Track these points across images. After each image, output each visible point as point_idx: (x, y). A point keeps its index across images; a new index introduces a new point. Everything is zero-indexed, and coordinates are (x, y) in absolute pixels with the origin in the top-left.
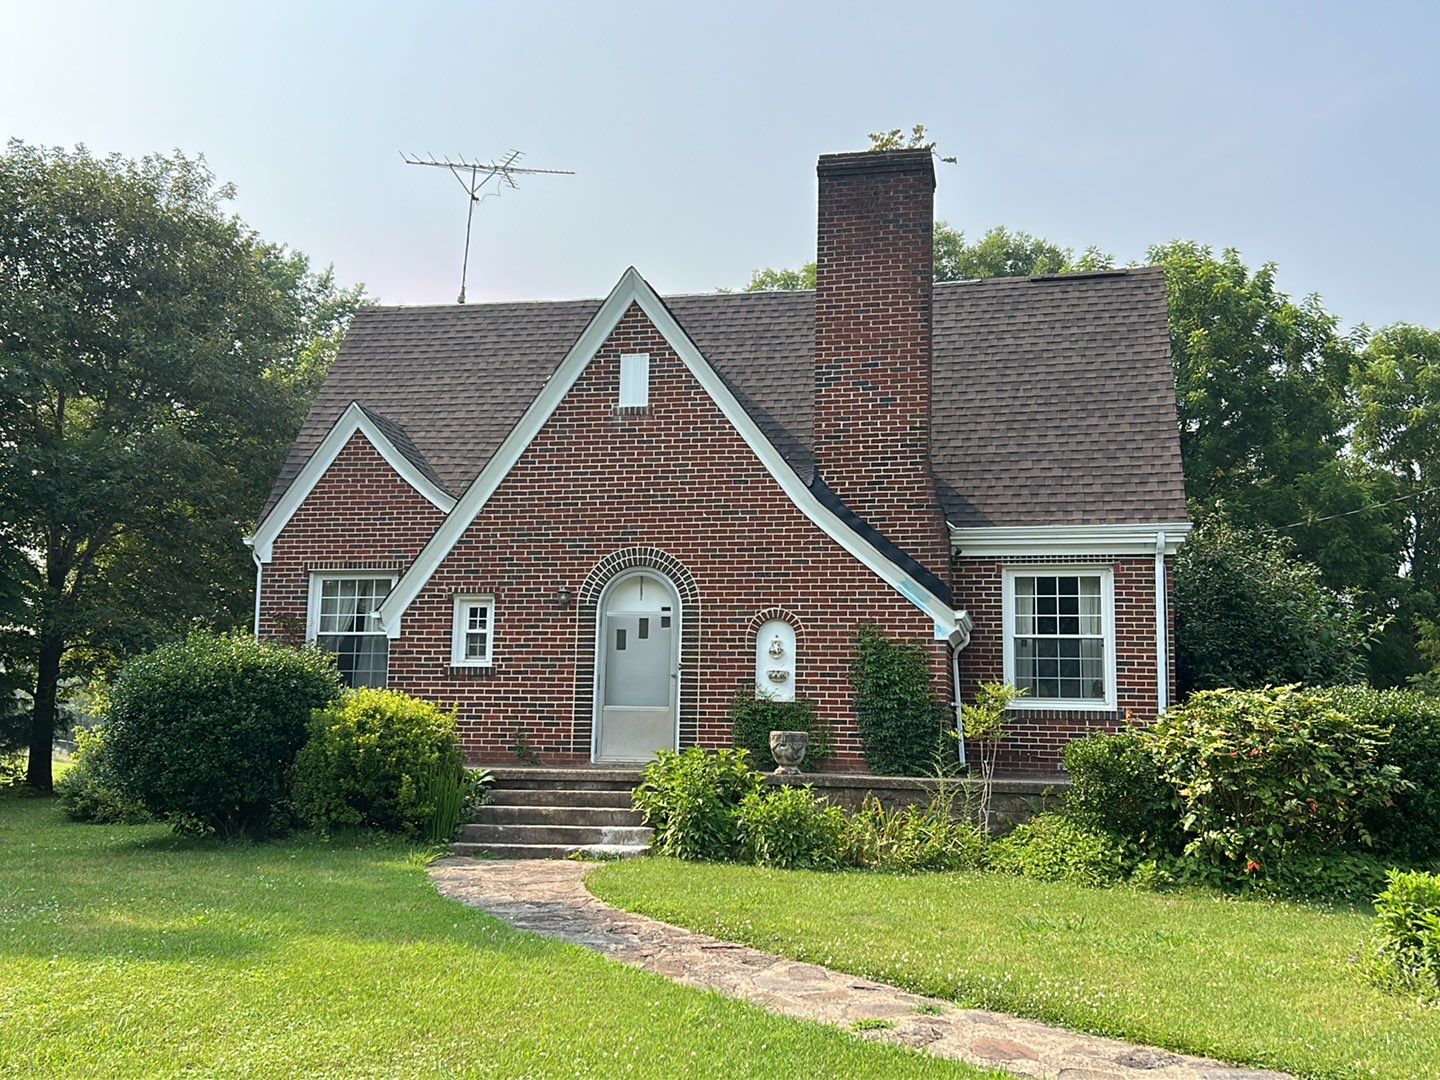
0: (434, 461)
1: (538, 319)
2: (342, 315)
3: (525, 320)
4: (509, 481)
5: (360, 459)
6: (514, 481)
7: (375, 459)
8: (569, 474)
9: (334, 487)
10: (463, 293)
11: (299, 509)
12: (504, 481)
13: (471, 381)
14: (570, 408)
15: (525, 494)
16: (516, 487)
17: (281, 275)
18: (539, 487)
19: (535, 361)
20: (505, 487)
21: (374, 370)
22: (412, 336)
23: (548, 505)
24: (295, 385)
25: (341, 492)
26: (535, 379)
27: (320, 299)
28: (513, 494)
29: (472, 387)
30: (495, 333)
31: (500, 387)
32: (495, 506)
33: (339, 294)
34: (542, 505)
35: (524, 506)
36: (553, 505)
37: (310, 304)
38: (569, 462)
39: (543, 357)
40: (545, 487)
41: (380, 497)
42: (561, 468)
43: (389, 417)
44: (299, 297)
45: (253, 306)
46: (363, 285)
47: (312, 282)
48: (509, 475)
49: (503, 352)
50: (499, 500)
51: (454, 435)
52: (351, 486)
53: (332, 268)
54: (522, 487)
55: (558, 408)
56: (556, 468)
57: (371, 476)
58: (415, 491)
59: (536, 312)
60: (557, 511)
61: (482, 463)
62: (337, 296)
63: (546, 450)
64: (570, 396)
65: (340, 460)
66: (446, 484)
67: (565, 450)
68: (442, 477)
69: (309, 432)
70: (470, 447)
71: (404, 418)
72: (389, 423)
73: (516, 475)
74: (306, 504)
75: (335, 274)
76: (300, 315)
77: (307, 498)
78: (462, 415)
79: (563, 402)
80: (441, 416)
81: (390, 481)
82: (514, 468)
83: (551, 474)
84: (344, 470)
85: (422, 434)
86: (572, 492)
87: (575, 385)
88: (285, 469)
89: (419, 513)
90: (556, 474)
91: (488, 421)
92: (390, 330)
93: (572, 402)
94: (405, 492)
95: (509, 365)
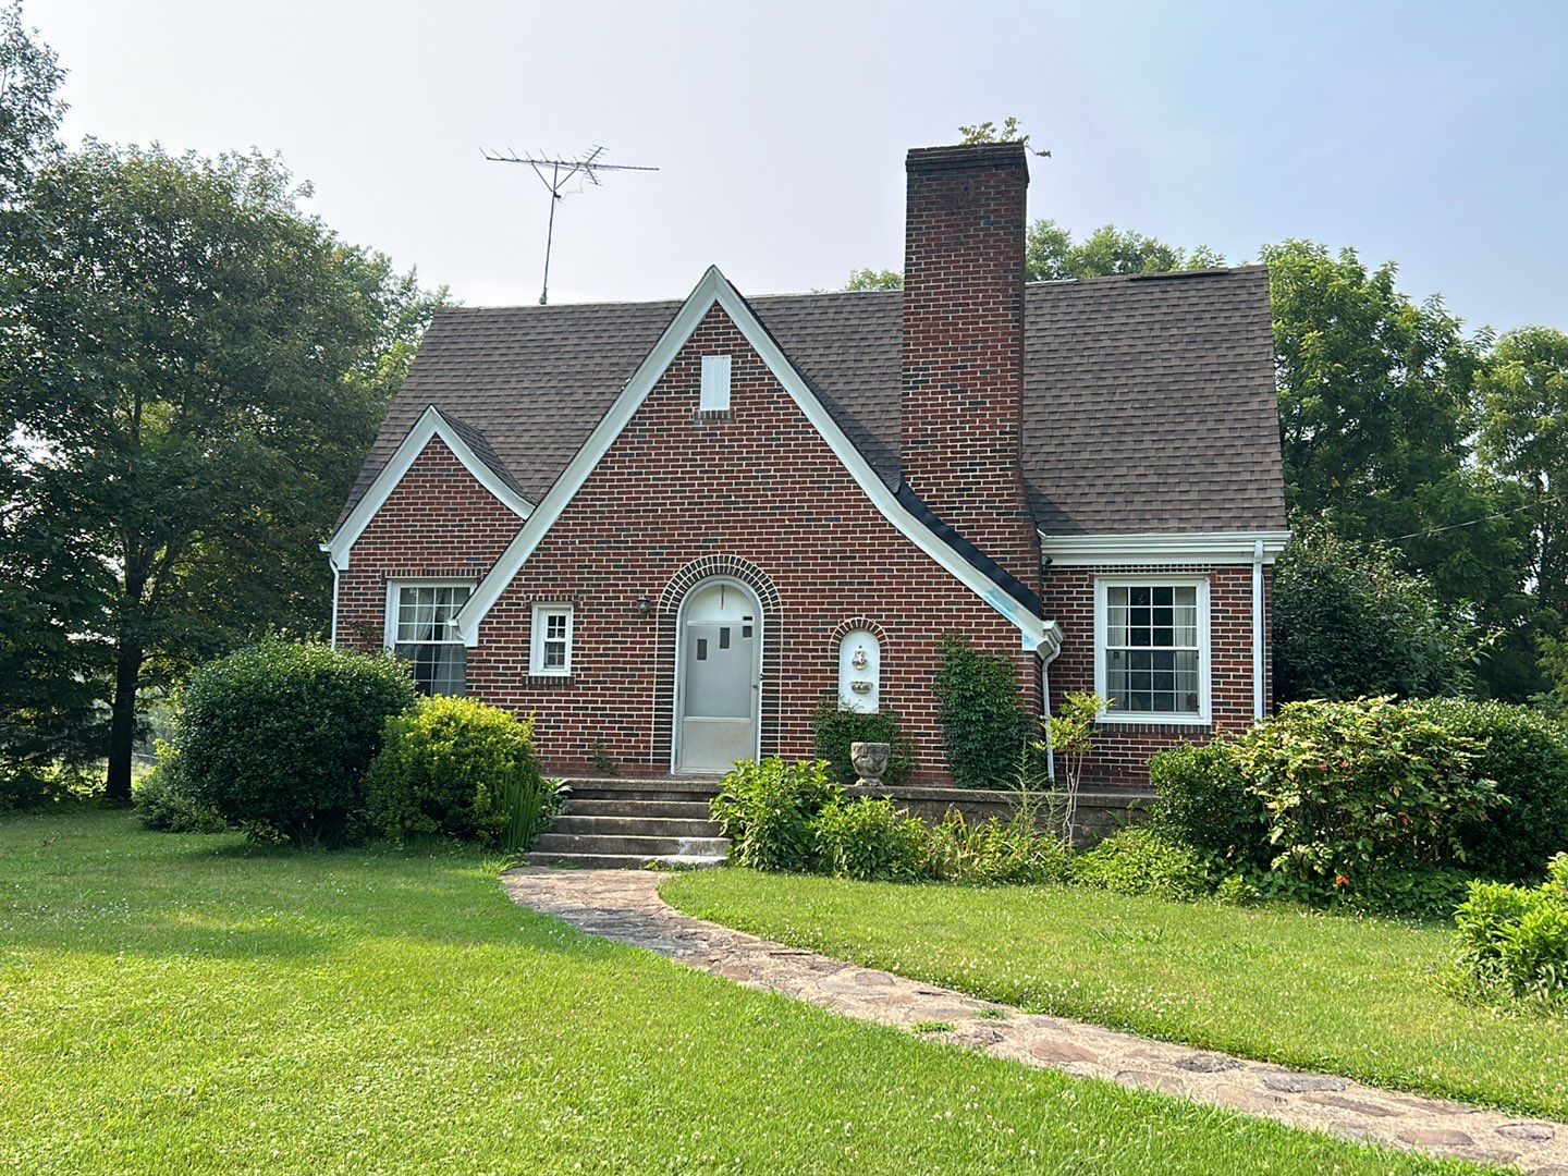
0: (513, 467)
1: (619, 321)
2: (426, 318)
3: (607, 321)
4: (587, 487)
5: (438, 464)
6: (593, 487)
7: (453, 464)
8: (649, 480)
9: (412, 493)
10: (545, 294)
11: (376, 516)
12: (583, 487)
13: (551, 384)
14: (650, 412)
15: (604, 500)
16: (595, 493)
17: (363, 277)
18: (618, 493)
19: (618, 364)
20: (584, 493)
21: (453, 373)
22: (492, 339)
23: (627, 511)
24: (376, 390)
25: (419, 498)
26: (616, 382)
27: (403, 301)
28: (592, 500)
29: (553, 391)
30: (576, 335)
31: (581, 391)
32: (574, 512)
33: (422, 297)
34: (621, 512)
35: (603, 512)
36: (633, 511)
37: (393, 307)
38: (649, 467)
39: (624, 360)
40: (624, 493)
41: (459, 504)
42: (641, 473)
43: (468, 421)
44: (381, 300)
45: (331, 307)
46: (447, 288)
47: (395, 284)
48: (588, 480)
49: (584, 355)
50: (577, 506)
51: (534, 440)
52: (428, 492)
53: (415, 269)
54: (601, 493)
55: (638, 412)
56: (635, 474)
57: (449, 481)
58: (494, 497)
59: (618, 313)
60: (636, 517)
61: (560, 469)
62: (421, 298)
63: (626, 455)
64: (650, 399)
65: (417, 465)
66: (526, 490)
67: (645, 454)
68: (521, 483)
69: (386, 436)
70: (549, 452)
71: (483, 421)
72: (467, 427)
73: (595, 480)
74: (383, 510)
75: (418, 276)
76: (383, 319)
77: (384, 505)
78: (542, 419)
79: (643, 405)
80: (521, 420)
81: (468, 487)
82: (593, 474)
83: (630, 480)
84: (421, 475)
85: (501, 439)
86: (652, 498)
87: (655, 388)
88: (362, 474)
89: (497, 520)
90: (636, 480)
91: (568, 426)
92: (468, 332)
93: (653, 405)
94: (483, 498)
95: (591, 368)
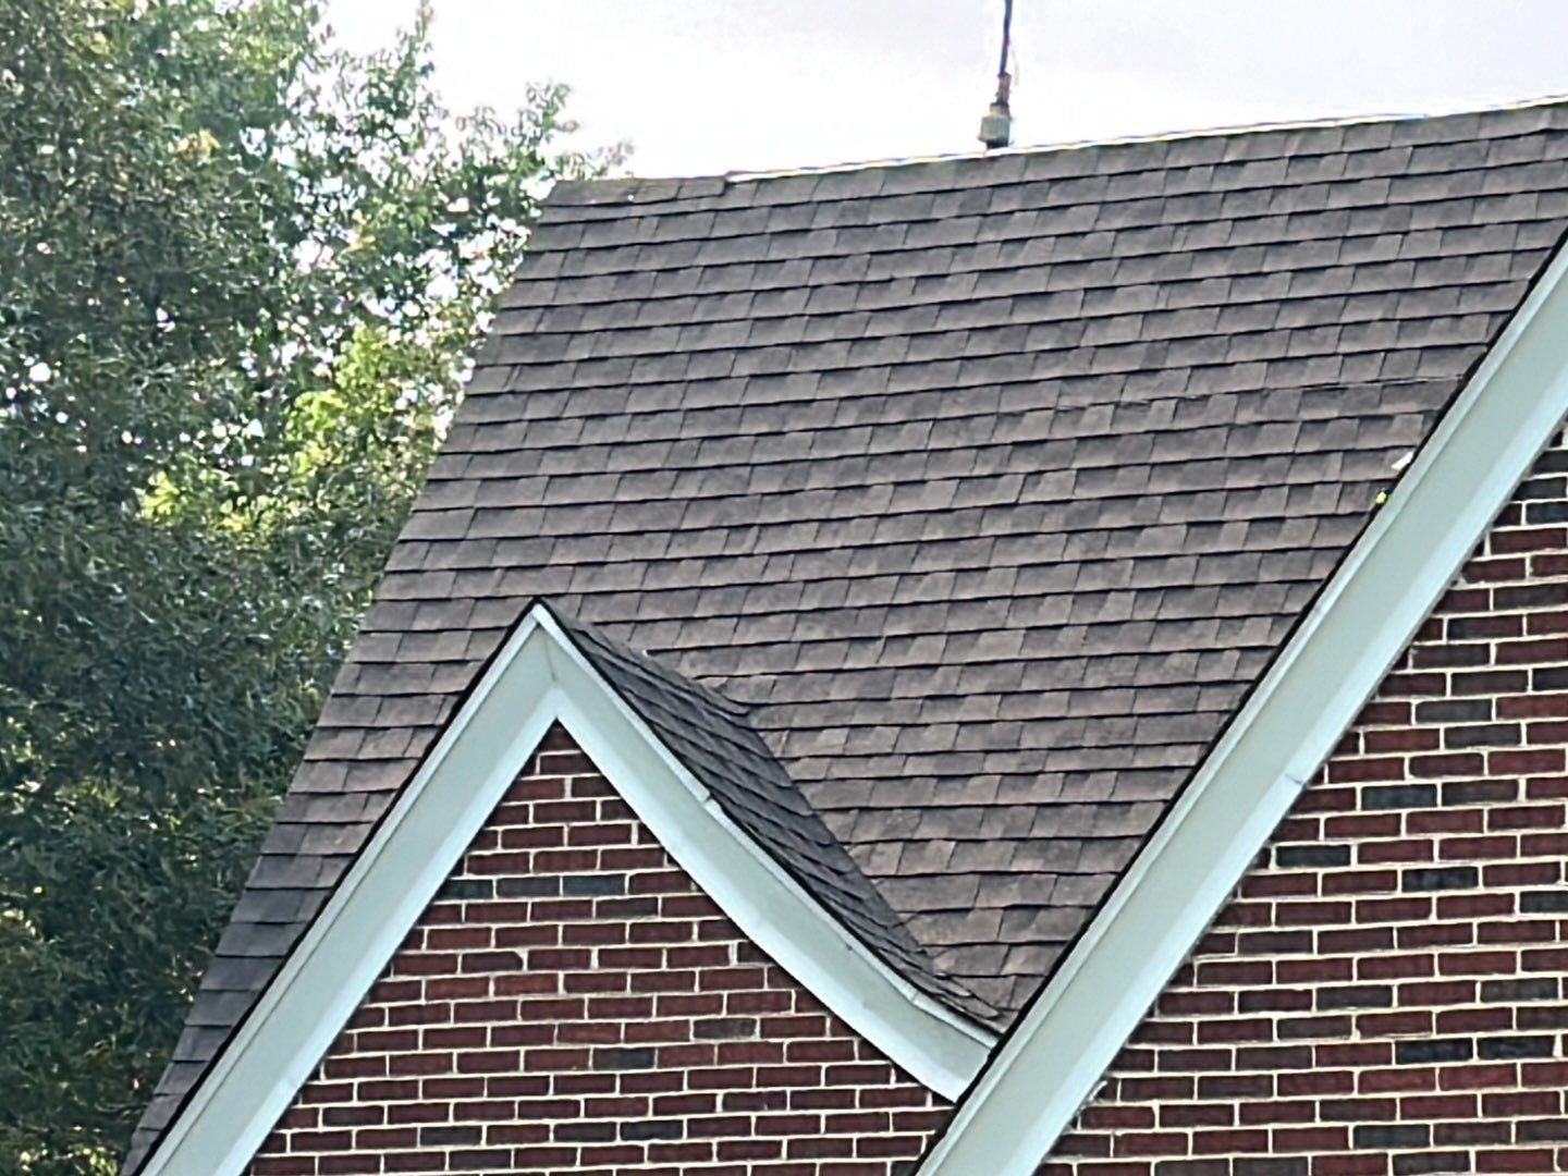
0: (887, 861)
1: (1340, 200)
3: (1288, 204)
4: (1226, 943)
5: (566, 860)
6: (1250, 944)
7: (631, 858)
8: (1505, 904)
9: (454, 989)
10: (1002, 103)
11: (306, 1092)
12: (1206, 943)
13: (1046, 490)
14: (1506, 598)
15: (1302, 1000)
16: (1262, 972)
17: (215, 66)
18: (1366, 969)
19: (1334, 389)
20: (1212, 973)
21: (622, 462)
22: (792, 304)
23: (1408, 1051)
24: (280, 543)
25: (488, 1011)
26: (1333, 469)
27: (374, 159)
28: (1247, 1001)
29: (1055, 520)
30: (1149, 273)
31: (1176, 515)
32: (1168, 1060)
33: (455, 138)
34: (1379, 1054)
35: (1300, 1057)
36: (1435, 1051)
37: (330, 184)
38: (1506, 848)
39: (1370, 371)
40: (1394, 967)
41: (656, 1032)
42: (1468, 877)
43: (687, 669)
44: (285, 157)
46: (560, 93)
47: (343, 88)
48: (1227, 914)
49: (1182, 358)
50: (1183, 1032)
51: (974, 741)
52: (526, 985)
53: (424, 21)
54: (1289, 971)
55: (1448, 600)
56: (1442, 879)
57: (616, 933)
58: (809, 999)
59: (1331, 169)
60: (1452, 1078)
61: (1100, 863)
62: (449, 145)
63: (1399, 797)
64: (1499, 543)
65: (480, 865)
66: (943, 964)
67: (1483, 791)
68: (923, 931)
69: (344, 745)
70: (1042, 792)
71: (751, 667)
72: (690, 697)
73: (1260, 915)
74: (334, 1068)
76: (294, 237)
77: (340, 1044)
78: (1010, 646)
79: (1469, 569)
80: (916, 654)
81: (698, 956)
82: (1249, 884)
83: (1421, 908)
84: (496, 912)
85: (834, 740)
86: (1521, 989)
87: (1522, 490)
88: (245, 913)
89: (824, 1099)
90: (1447, 907)
91: (1121, 672)
92: (685, 284)
93: (1515, 569)
94: (760, 1003)
95: (1216, 413)
